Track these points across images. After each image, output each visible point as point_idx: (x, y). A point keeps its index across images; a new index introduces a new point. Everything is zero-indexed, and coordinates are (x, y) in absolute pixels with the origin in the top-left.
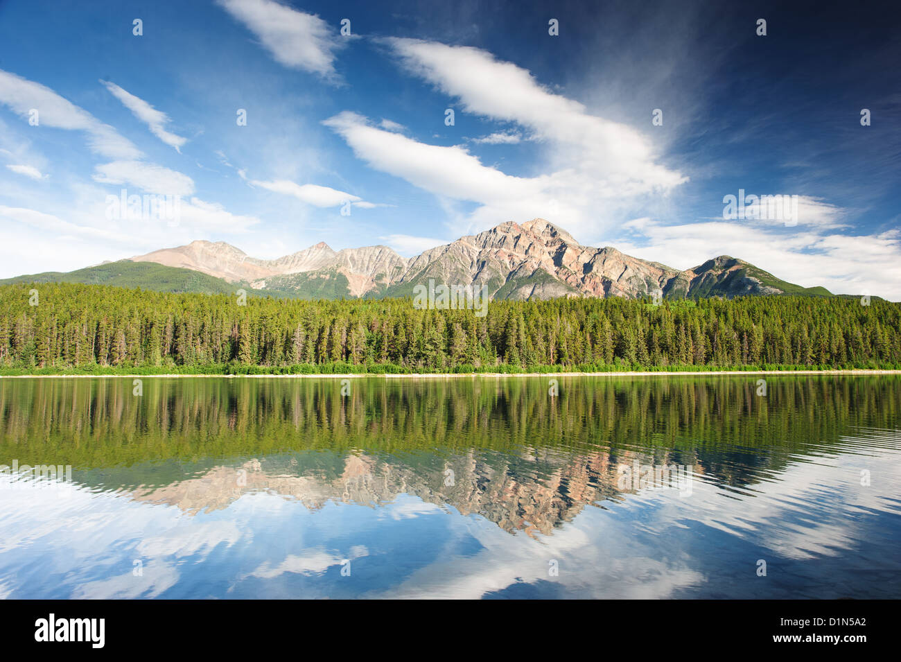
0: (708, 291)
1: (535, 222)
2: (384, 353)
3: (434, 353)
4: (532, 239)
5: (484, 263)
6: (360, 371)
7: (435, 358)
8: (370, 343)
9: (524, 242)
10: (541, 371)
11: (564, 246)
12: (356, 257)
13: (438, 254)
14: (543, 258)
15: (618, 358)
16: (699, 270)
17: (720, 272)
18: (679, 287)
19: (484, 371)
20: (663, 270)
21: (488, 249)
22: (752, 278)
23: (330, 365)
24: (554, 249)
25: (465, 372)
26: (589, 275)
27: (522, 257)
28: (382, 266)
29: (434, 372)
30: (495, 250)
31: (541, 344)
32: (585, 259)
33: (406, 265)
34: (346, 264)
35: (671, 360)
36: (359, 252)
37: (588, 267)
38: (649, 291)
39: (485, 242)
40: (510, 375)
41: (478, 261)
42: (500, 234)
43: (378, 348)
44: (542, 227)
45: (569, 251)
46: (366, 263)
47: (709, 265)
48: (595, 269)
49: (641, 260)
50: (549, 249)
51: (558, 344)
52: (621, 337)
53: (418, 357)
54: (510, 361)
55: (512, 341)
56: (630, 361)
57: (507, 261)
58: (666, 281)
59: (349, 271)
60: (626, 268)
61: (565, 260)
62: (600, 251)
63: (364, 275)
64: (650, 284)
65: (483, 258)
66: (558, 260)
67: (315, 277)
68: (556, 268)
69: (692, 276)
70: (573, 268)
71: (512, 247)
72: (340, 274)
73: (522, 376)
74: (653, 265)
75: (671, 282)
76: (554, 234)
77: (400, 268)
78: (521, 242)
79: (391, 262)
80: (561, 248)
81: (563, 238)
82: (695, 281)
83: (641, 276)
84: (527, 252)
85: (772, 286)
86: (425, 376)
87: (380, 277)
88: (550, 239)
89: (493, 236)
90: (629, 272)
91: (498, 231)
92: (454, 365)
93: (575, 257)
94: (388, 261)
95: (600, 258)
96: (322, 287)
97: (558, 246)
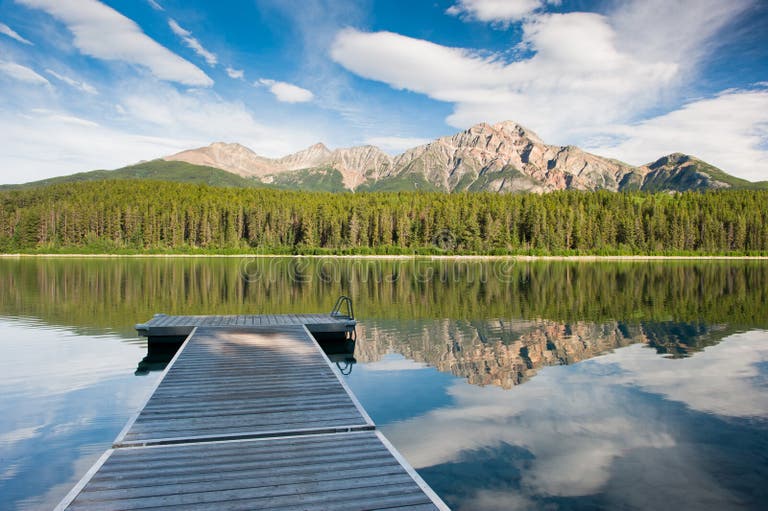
0: (661, 185)
1: (505, 123)
2: (426, 238)
3: (472, 239)
4: (502, 139)
5: (459, 160)
6: (409, 253)
7: (473, 242)
8: (413, 230)
9: (495, 141)
10: (563, 254)
11: (531, 144)
12: (349, 155)
13: (419, 153)
14: (512, 156)
15: (621, 244)
16: (653, 166)
17: (672, 168)
18: (634, 181)
19: (516, 254)
20: (620, 166)
21: (463, 148)
22: (703, 174)
23: (383, 247)
24: (522, 147)
25: (501, 254)
26: (553, 170)
27: (493, 154)
28: (372, 163)
29: (473, 254)
30: (470, 149)
31: (561, 231)
32: (549, 156)
33: (392, 162)
34: (340, 161)
35: (665, 246)
36: (351, 150)
37: (552, 164)
38: (607, 184)
39: (461, 142)
40: (538, 258)
41: (455, 158)
42: (474, 135)
43: (421, 234)
44: (511, 128)
45: (535, 149)
46: (358, 160)
47: (663, 161)
48: (558, 165)
49: (600, 157)
50: (518, 147)
51: (574, 232)
52: (622, 226)
53: (459, 241)
54: (536, 245)
55: (536, 229)
56: (631, 246)
57: (480, 158)
58: (622, 176)
59: (343, 167)
60: (586, 164)
61: (531, 157)
62: (563, 150)
63: (355, 171)
64: (607, 178)
65: (458, 157)
66: (525, 157)
67: (314, 172)
68: (524, 164)
69: (647, 171)
70: (539, 165)
71: (484, 146)
72: (336, 170)
73: (548, 258)
74: (610, 161)
75: (627, 177)
76: (522, 135)
77: (387, 165)
78: (492, 141)
79: (379, 159)
80: (528, 146)
81: (531, 138)
82: (649, 175)
83: (600, 171)
84: (497, 150)
85: (721, 181)
86: (466, 257)
87: (370, 172)
88: (518, 138)
89: (467, 136)
90: (589, 168)
91: (472, 132)
92: (490, 249)
93: (540, 155)
94: (376, 159)
95: (563, 155)
96: (320, 181)
97: (525, 144)
